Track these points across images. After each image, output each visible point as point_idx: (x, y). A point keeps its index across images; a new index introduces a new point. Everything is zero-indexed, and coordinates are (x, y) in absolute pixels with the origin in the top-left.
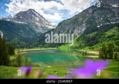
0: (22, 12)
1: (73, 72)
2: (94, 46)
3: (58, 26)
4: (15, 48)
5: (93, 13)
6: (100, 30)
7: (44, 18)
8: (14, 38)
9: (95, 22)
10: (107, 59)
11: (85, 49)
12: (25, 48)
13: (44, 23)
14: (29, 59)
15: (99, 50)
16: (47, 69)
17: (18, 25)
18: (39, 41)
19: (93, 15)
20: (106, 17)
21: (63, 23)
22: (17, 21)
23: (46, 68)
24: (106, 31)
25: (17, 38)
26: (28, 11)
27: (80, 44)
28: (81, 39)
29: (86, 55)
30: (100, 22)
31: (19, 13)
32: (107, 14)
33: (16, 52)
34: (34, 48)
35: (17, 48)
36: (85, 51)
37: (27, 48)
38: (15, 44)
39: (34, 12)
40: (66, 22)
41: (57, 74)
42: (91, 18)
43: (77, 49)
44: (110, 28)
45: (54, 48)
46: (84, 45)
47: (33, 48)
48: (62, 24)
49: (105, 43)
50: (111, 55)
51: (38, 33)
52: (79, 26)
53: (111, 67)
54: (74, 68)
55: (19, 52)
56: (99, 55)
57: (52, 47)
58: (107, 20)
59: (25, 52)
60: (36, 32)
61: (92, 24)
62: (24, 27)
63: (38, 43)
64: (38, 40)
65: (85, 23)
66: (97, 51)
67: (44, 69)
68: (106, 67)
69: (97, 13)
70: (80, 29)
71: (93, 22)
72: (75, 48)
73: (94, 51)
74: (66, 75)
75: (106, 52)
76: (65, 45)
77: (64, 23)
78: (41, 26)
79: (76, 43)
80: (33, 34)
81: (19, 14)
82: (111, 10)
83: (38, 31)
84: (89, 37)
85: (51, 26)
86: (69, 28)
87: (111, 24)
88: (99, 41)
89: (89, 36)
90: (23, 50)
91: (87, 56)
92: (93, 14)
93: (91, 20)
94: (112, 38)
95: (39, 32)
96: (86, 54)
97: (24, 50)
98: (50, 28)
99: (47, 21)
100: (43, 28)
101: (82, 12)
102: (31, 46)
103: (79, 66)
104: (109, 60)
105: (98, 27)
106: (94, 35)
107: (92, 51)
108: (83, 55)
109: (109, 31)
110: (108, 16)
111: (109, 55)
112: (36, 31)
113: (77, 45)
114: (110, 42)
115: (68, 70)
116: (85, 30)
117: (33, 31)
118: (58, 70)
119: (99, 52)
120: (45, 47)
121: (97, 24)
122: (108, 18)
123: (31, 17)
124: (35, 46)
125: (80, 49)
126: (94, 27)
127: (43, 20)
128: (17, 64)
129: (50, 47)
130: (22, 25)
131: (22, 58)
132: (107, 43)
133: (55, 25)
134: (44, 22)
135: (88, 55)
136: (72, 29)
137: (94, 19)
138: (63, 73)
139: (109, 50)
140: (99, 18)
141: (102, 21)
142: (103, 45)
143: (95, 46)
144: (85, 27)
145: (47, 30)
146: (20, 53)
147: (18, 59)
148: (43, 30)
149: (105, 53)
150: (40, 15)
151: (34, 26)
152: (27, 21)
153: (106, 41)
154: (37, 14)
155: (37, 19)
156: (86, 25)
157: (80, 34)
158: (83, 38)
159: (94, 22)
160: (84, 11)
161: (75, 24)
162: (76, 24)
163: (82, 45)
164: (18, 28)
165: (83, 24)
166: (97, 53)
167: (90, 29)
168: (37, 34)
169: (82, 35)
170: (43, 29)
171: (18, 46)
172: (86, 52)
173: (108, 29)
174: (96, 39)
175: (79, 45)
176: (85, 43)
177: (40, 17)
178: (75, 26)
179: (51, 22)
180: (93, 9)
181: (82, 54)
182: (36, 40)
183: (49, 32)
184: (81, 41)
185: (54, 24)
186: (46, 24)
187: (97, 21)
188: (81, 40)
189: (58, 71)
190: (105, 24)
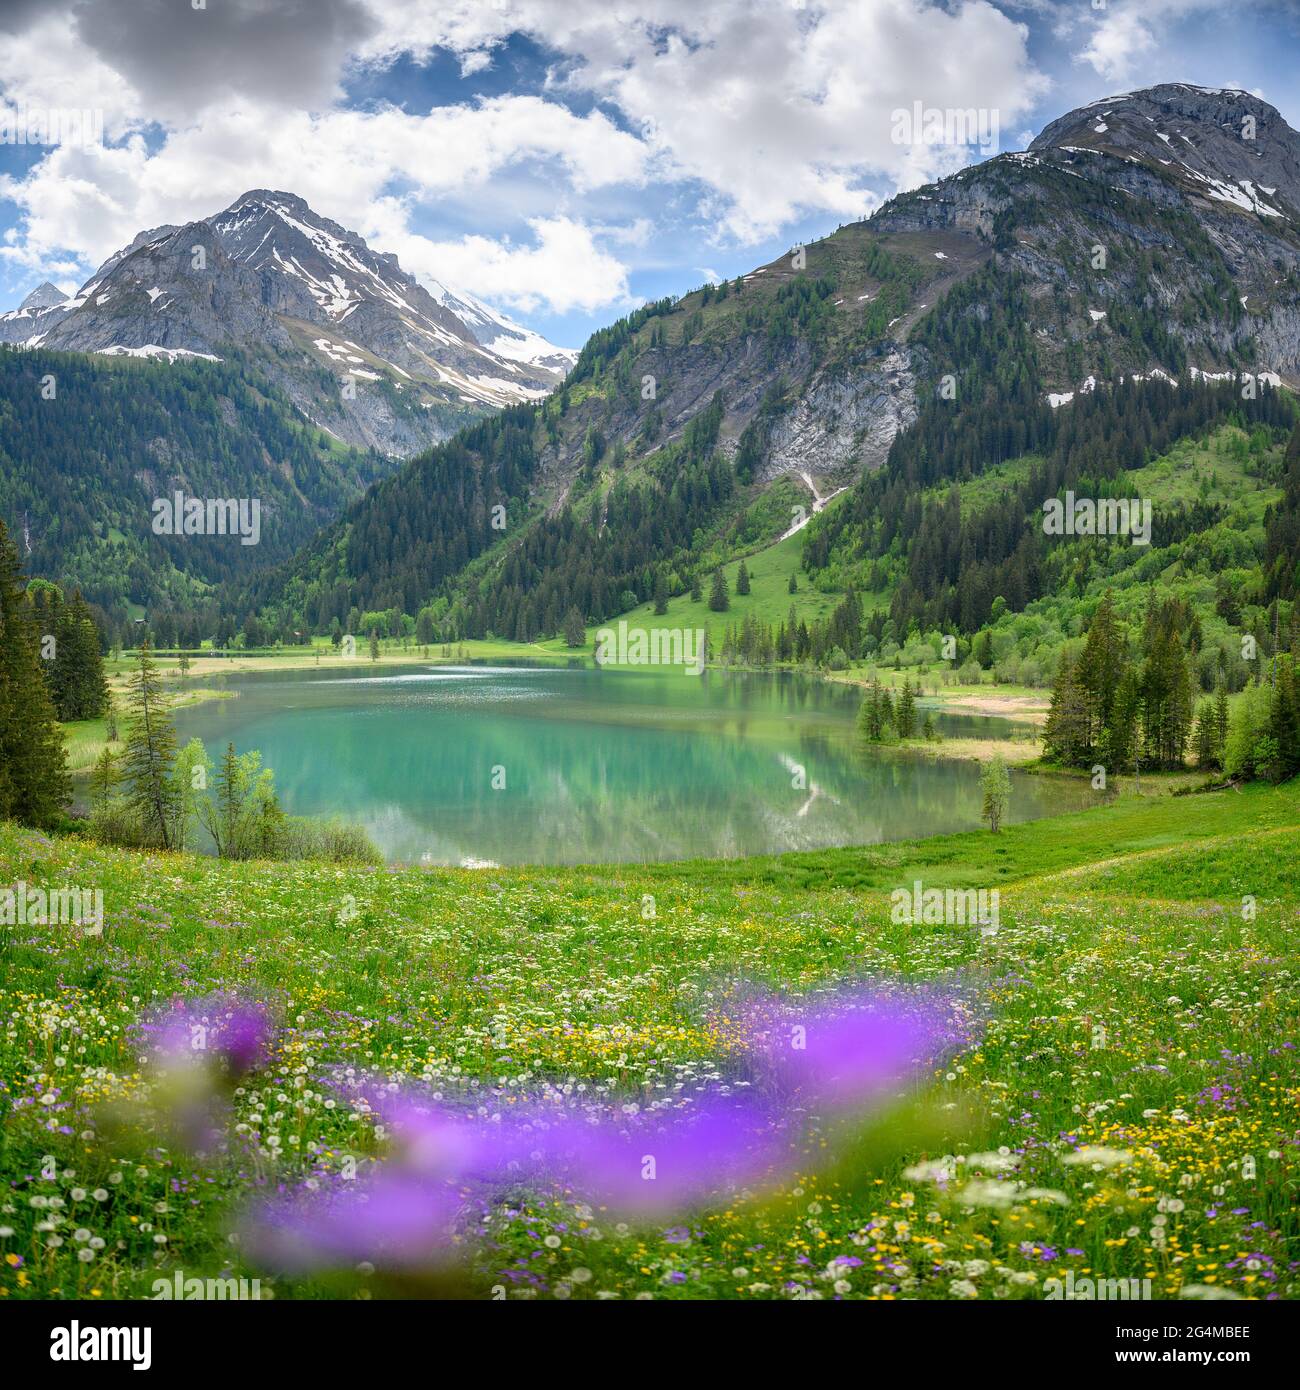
0: (168, 234)
1: (747, 924)
2: (997, 632)
3: (580, 375)
4: (105, 646)
5: (1005, 243)
6: (1071, 441)
7: (408, 280)
8: (98, 526)
9: (1021, 348)
10: (1127, 771)
11: (898, 665)
12: (207, 645)
13: (416, 340)
14: (258, 773)
15: (1056, 672)
16: (459, 892)
17: (132, 389)
18: (359, 565)
19: (999, 257)
20: (1140, 302)
21: (642, 338)
22: (118, 339)
23: (444, 882)
24: (1136, 463)
25: (123, 531)
26: (225, 217)
27: (841, 599)
28: (857, 543)
29: (906, 732)
30: (1074, 349)
31: (139, 252)
32: (1158, 267)
33: (120, 680)
34: (304, 641)
35: (134, 639)
36: (893, 682)
37: (223, 639)
38: (105, 598)
39: (292, 222)
40: (675, 328)
41: (567, 950)
42: (977, 295)
43: (809, 664)
44: (1179, 431)
45: (536, 650)
46: (886, 609)
47: (290, 640)
48: (634, 352)
49: (1118, 593)
50: (1167, 732)
51: (345, 467)
52: (835, 373)
53: (1154, 854)
54: (769, 879)
55: (149, 689)
56: (1051, 732)
57: (512, 636)
58: (1148, 337)
59: (205, 695)
60: (323, 456)
61: (988, 365)
62: (192, 398)
63: (350, 582)
64: (350, 551)
65: (911, 343)
66: (1030, 684)
67: (420, 888)
68: (1115, 861)
69: (1043, 246)
70: (851, 416)
71: (1002, 343)
72: (784, 652)
73: (1000, 681)
74: (668, 962)
75: (1118, 691)
76: (661, 611)
77: (658, 340)
78: (373, 377)
79: (793, 589)
80: (287, 471)
81: (132, 257)
82: (1193, 230)
83: (339, 440)
84: (946, 517)
85: (493, 369)
86: (721, 400)
87: (1185, 380)
88: (1055, 568)
89: (954, 501)
90: (185, 665)
91: (915, 744)
92: (999, 247)
93: (982, 312)
94: (1184, 548)
95: (353, 454)
96: (909, 720)
97: (201, 667)
98: (489, 398)
99: (447, 319)
100: (403, 403)
101: (875, 218)
102: (269, 619)
103: (825, 861)
104: (1143, 780)
105: (1057, 400)
106: (1004, 500)
107: (976, 682)
108: (874, 730)
109: (1164, 464)
110: (1169, 296)
111: (1152, 731)
112: (324, 445)
113: (814, 612)
114: (1165, 591)
115: (697, 910)
116: (912, 433)
117: (289, 441)
118: (581, 904)
119: (1049, 694)
120: (428, 636)
121: (1045, 373)
122: (1162, 312)
123: (269, 284)
124: (312, 616)
125: (840, 655)
126: (1011, 407)
127: (401, 303)
128: (135, 819)
129: (481, 637)
130: (173, 385)
131: (181, 756)
132: (1139, 593)
133: (550, 361)
134: (409, 323)
135: (928, 733)
136: (751, 416)
137: (1017, 309)
138: (635, 936)
139: (1148, 677)
140: (1065, 308)
141: (1099, 336)
142: (1100, 621)
143: (1009, 632)
144: (907, 393)
145: (444, 426)
146: (165, 695)
147: (138, 759)
148: (405, 432)
149: (1106, 710)
150: (371, 246)
151: (304, 377)
152: (219, 335)
153: (1128, 573)
154: (334, 243)
155: (329, 298)
156: (915, 368)
157: (843, 472)
158: (878, 525)
159: (1011, 339)
160: (903, 205)
161: (796, 357)
162: (802, 348)
163: (868, 612)
164: (134, 420)
165: (881, 354)
166: (1030, 707)
167: (970, 419)
168: (339, 473)
169: (873, 491)
170: (399, 413)
171: (138, 615)
172: (908, 697)
173: (1154, 433)
174: (1022, 545)
175: (829, 615)
176: (905, 595)
177: (368, 280)
178: (793, 382)
179: (497, 330)
180: (1002, 192)
181: (861, 716)
182: (320, 546)
183: (470, 446)
184: (850, 568)
185: (531, 350)
186: (441, 355)
187: (1043, 333)
188: (860, 554)
189: (577, 912)
190: (1128, 378)
